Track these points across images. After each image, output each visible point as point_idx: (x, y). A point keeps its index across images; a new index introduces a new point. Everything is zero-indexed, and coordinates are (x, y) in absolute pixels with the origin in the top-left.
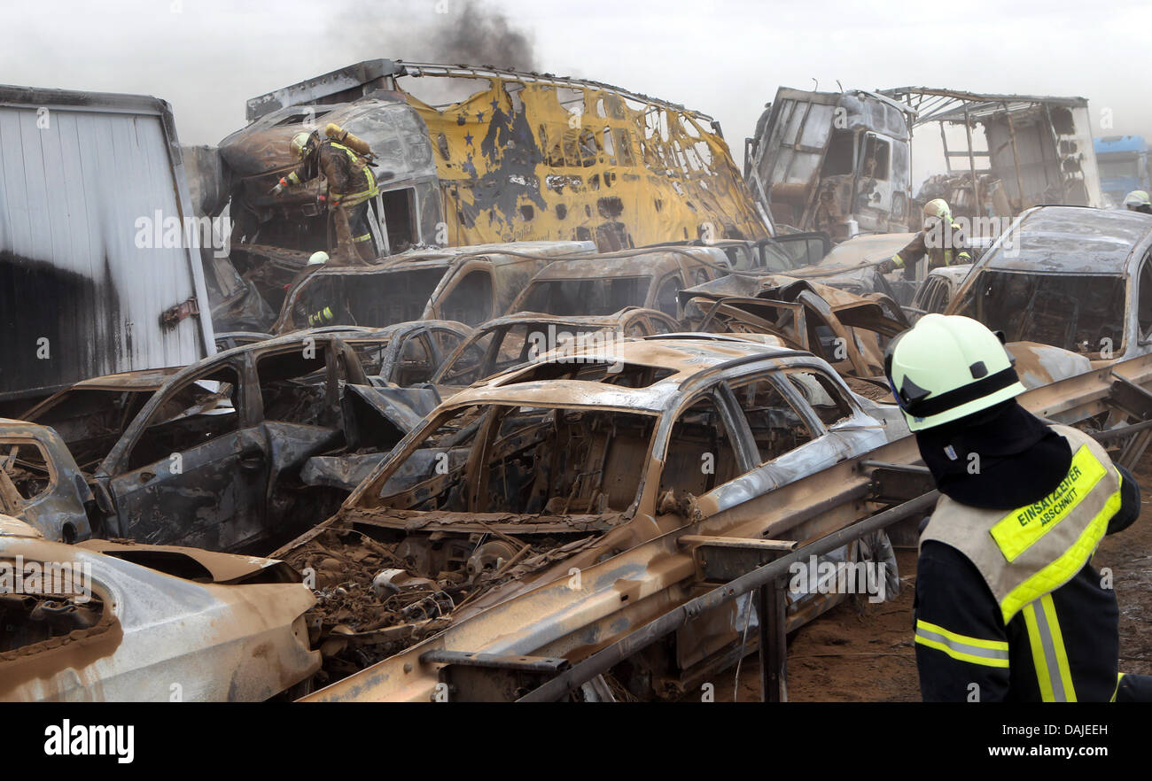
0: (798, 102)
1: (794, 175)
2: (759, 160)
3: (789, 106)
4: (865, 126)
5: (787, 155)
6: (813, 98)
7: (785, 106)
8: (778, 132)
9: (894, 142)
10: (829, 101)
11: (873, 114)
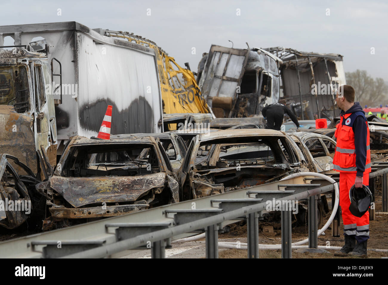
0: (223, 53)
1: (222, 93)
2: (202, 84)
3: (218, 55)
4: (261, 68)
5: (217, 82)
6: (231, 51)
7: (215, 55)
8: (212, 69)
9: (273, 77)
10: (241, 53)
11: (264, 62)
